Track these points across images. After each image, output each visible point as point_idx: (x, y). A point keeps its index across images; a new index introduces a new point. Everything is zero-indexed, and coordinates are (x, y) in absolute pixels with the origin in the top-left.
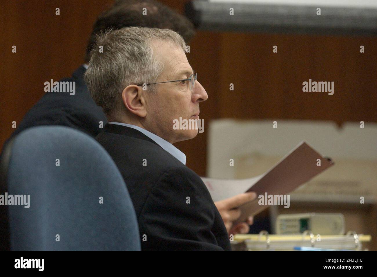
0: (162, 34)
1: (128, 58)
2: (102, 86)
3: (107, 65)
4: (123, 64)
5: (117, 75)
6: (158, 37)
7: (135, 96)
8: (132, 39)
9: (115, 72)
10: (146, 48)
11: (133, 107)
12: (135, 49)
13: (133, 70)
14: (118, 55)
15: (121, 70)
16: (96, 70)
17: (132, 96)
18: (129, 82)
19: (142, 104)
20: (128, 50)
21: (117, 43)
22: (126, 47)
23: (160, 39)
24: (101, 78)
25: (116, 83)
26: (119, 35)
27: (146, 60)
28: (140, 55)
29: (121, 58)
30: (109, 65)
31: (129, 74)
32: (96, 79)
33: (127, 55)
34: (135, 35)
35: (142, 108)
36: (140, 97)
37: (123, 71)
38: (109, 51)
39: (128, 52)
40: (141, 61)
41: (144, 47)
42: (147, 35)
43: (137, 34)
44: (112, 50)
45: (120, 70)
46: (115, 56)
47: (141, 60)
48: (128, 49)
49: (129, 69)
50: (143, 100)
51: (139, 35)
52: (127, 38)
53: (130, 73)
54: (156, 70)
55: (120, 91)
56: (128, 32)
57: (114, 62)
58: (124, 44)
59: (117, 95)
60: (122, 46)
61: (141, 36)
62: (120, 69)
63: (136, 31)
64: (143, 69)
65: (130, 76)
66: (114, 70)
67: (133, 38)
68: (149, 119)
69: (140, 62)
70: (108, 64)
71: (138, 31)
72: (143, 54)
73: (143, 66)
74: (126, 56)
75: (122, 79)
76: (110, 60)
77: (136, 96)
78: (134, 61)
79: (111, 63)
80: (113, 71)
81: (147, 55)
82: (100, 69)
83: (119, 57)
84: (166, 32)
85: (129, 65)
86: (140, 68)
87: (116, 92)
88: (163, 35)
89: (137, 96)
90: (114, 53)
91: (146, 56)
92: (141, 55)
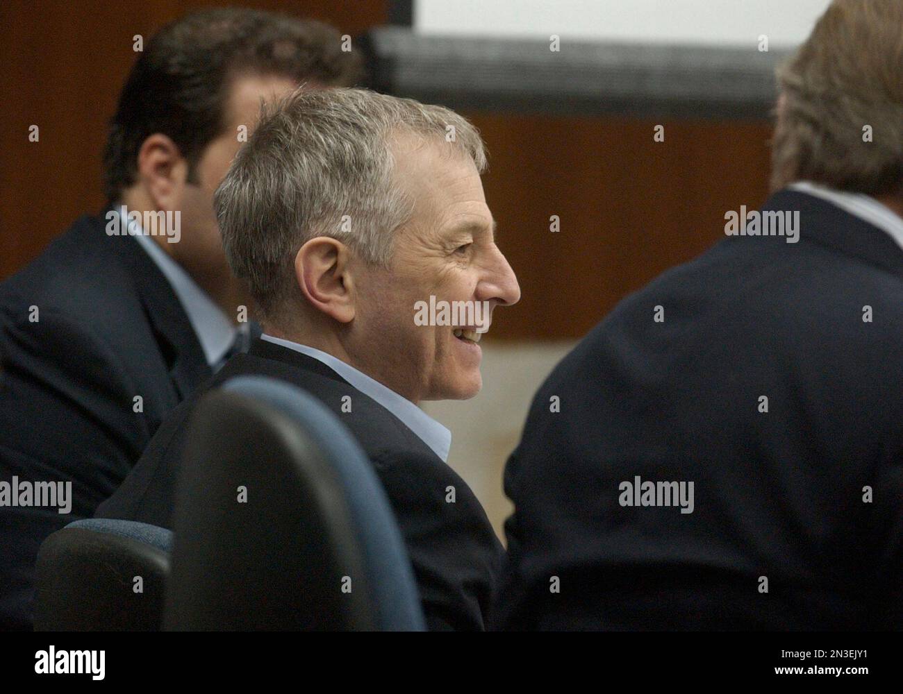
0: (424, 117)
1: (325, 170)
2: (249, 231)
3: (270, 180)
4: (309, 185)
5: (291, 209)
6: (412, 125)
7: (327, 266)
8: (344, 123)
9: (288, 202)
10: (376, 151)
11: (320, 293)
12: (347, 149)
13: (334, 202)
14: (302, 159)
15: (303, 198)
16: (241, 187)
17: (321, 265)
18: (320, 230)
19: (345, 290)
20: (327, 149)
21: (303, 125)
22: (325, 140)
23: (416, 131)
24: (251, 210)
25: (286, 229)
26: (313, 106)
27: (369, 181)
28: (356, 167)
29: (306, 167)
30: (274, 181)
31: (320, 211)
32: (238, 212)
33: (323, 161)
34: (353, 112)
35: (345, 299)
36: (343, 270)
37: (306, 201)
38: (281, 144)
39: (327, 154)
40: (357, 183)
41: (371, 146)
42: (385, 117)
43: (361, 111)
44: (289, 142)
45: (301, 198)
46: (294, 159)
47: (356, 180)
48: (329, 146)
49: (325, 199)
50: (349, 280)
51: (364, 114)
52: (332, 118)
53: (324, 209)
54: (391, 209)
55: (292, 248)
56: (338, 100)
57: (288, 175)
58: (320, 131)
59: (284, 258)
60: (317, 136)
61: (368, 116)
62: (299, 195)
63: (360, 101)
64: (360, 204)
65: (324, 218)
66: (285, 197)
67: (347, 119)
68: (360, 328)
69: (354, 184)
70: (272, 175)
71: (363, 104)
72: (366, 165)
73: (361, 197)
74: (320, 164)
75: (302, 220)
76: (279, 166)
77: (332, 267)
78: (338, 180)
79: (281, 177)
80: (283, 197)
81: (375, 170)
82: (252, 187)
83: (302, 165)
84: (434, 114)
85: (324, 188)
86: (352, 201)
87: (283, 251)
88: (426, 120)
89: (335, 266)
90: (291, 153)
91: (373, 171)
92: (360, 165)
